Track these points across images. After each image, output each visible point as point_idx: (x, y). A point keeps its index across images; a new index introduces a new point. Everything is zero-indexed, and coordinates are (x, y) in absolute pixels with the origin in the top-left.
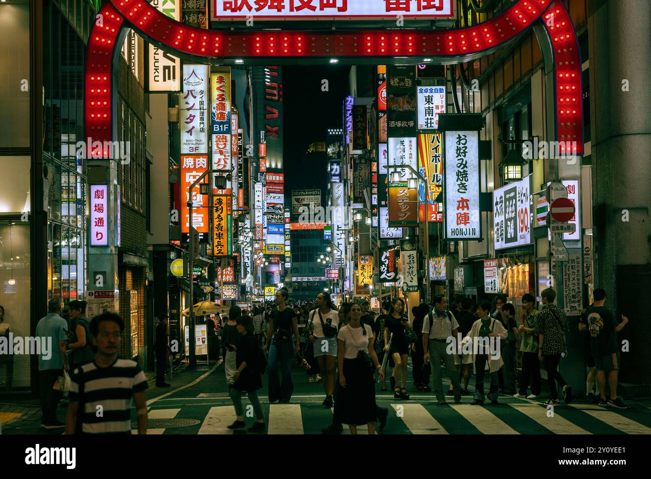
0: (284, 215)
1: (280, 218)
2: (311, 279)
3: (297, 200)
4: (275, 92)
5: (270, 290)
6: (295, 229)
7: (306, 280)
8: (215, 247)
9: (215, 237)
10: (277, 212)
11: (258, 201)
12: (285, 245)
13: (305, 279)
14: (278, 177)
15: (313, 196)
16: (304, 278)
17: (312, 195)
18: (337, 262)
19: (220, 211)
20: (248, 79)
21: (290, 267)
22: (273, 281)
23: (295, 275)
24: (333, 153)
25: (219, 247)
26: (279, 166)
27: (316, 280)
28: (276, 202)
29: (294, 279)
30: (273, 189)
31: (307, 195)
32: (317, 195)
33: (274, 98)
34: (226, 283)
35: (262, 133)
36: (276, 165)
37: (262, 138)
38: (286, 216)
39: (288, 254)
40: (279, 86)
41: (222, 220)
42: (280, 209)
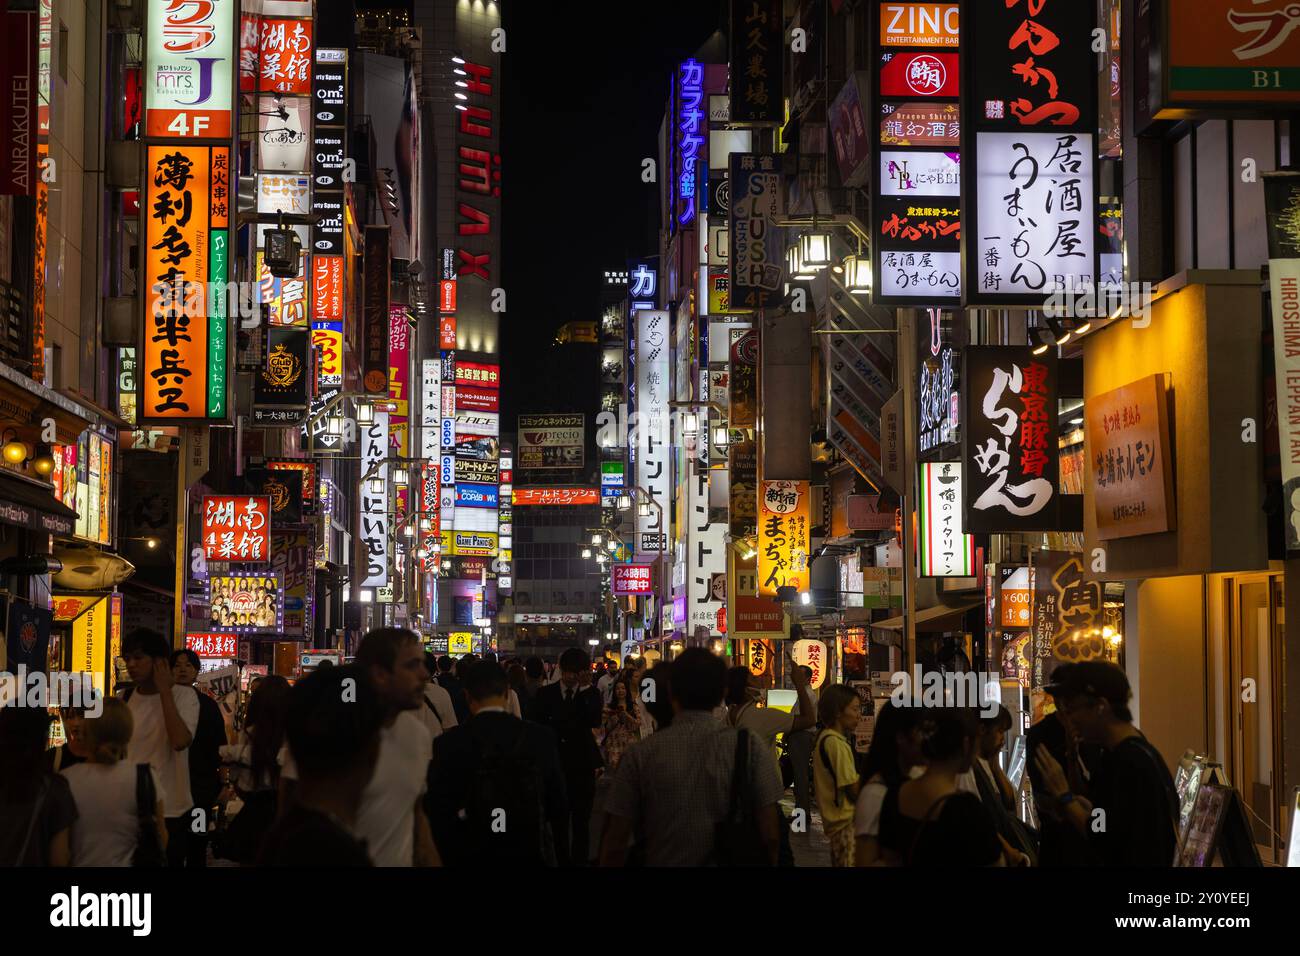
0: (498, 464)
1: (487, 470)
2: (559, 619)
3: (530, 438)
4: (483, 172)
5: (460, 640)
6: (525, 503)
7: (547, 621)
8: (149, 378)
9: (152, 330)
10: (482, 455)
11: (431, 407)
12: (499, 535)
13: (545, 619)
14: (485, 374)
15: (567, 430)
16: (543, 616)
17: (564, 426)
18: (646, 545)
19: (179, 214)
20: (408, 82)
21: (509, 586)
22: (468, 619)
23: (523, 607)
24: (615, 327)
25: (170, 377)
26: (490, 347)
27: (571, 621)
28: (479, 431)
29: (519, 618)
30: (472, 400)
31: (554, 426)
32: (576, 426)
33: (479, 185)
34: (240, 565)
35: (448, 254)
36: (482, 345)
37: (446, 265)
38: (502, 467)
39: (505, 557)
40: (492, 159)
41: (187, 253)
42: (488, 448)
